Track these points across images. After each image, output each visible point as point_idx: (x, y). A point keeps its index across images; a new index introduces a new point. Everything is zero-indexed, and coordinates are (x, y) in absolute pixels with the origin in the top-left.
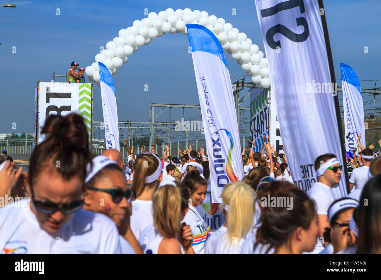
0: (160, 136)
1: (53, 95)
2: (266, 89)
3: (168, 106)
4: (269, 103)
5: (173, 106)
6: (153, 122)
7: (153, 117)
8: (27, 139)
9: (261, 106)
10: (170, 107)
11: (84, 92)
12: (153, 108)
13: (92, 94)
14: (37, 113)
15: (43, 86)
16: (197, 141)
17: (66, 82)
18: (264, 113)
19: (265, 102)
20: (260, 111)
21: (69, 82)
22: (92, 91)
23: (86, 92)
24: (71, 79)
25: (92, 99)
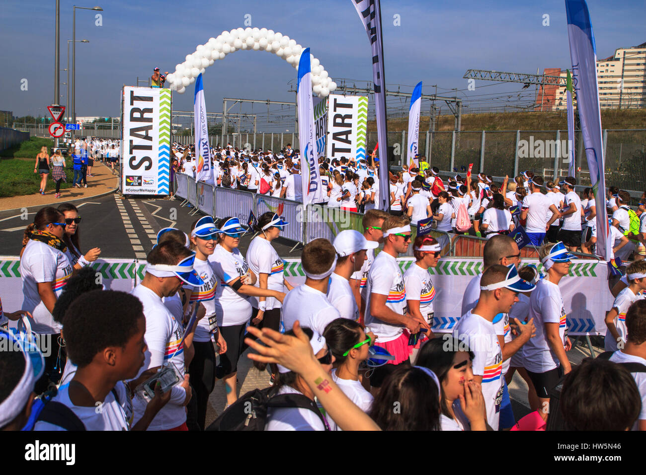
0: (231, 125)
1: (137, 98)
2: (326, 97)
3: (239, 100)
4: (328, 110)
5: (244, 101)
6: (225, 114)
7: (225, 110)
8: (112, 123)
9: (320, 113)
10: (241, 102)
11: (165, 96)
12: (226, 102)
13: (171, 98)
14: (123, 114)
15: (127, 90)
16: (264, 134)
17: (149, 87)
18: (323, 119)
19: (324, 109)
20: (320, 117)
21: (151, 87)
22: (171, 96)
23: (167, 97)
24: (154, 84)
25: (171, 103)
